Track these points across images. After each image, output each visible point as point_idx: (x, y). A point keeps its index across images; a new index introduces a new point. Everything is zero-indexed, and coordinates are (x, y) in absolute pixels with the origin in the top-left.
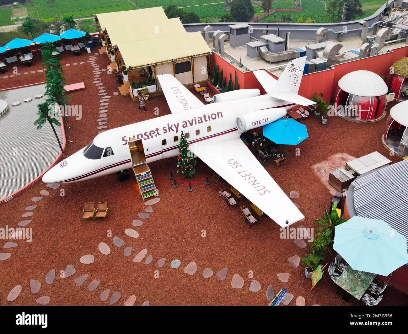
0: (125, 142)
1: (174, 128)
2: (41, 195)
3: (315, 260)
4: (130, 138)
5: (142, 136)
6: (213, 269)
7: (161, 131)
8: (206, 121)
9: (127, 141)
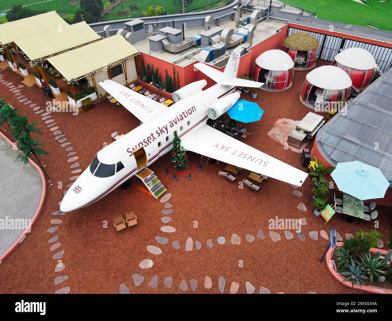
0: (130, 154)
1: (164, 130)
2: (54, 225)
3: (322, 202)
4: (133, 148)
5: (142, 144)
6: (252, 234)
7: (156, 135)
8: (186, 117)
9: (132, 152)
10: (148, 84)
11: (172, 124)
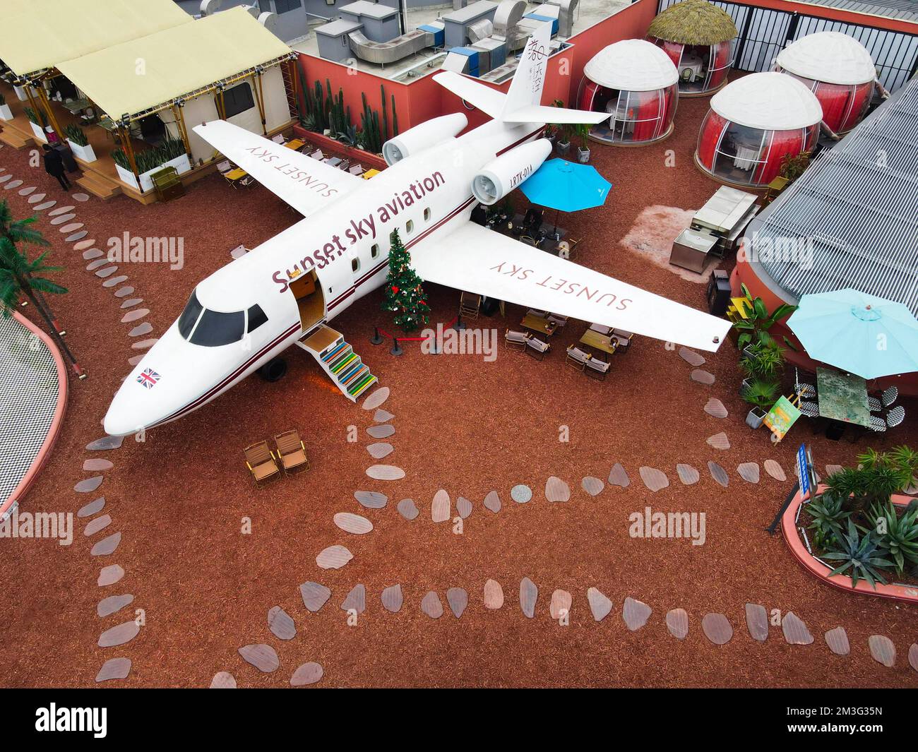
0: (282, 286)
1: (365, 227)
2: (91, 474)
3: (766, 392)
4: (288, 272)
5: (312, 263)
6: (596, 475)
7: (345, 241)
8: (419, 197)
9: (286, 281)
10: (320, 135)
11: (386, 213)
